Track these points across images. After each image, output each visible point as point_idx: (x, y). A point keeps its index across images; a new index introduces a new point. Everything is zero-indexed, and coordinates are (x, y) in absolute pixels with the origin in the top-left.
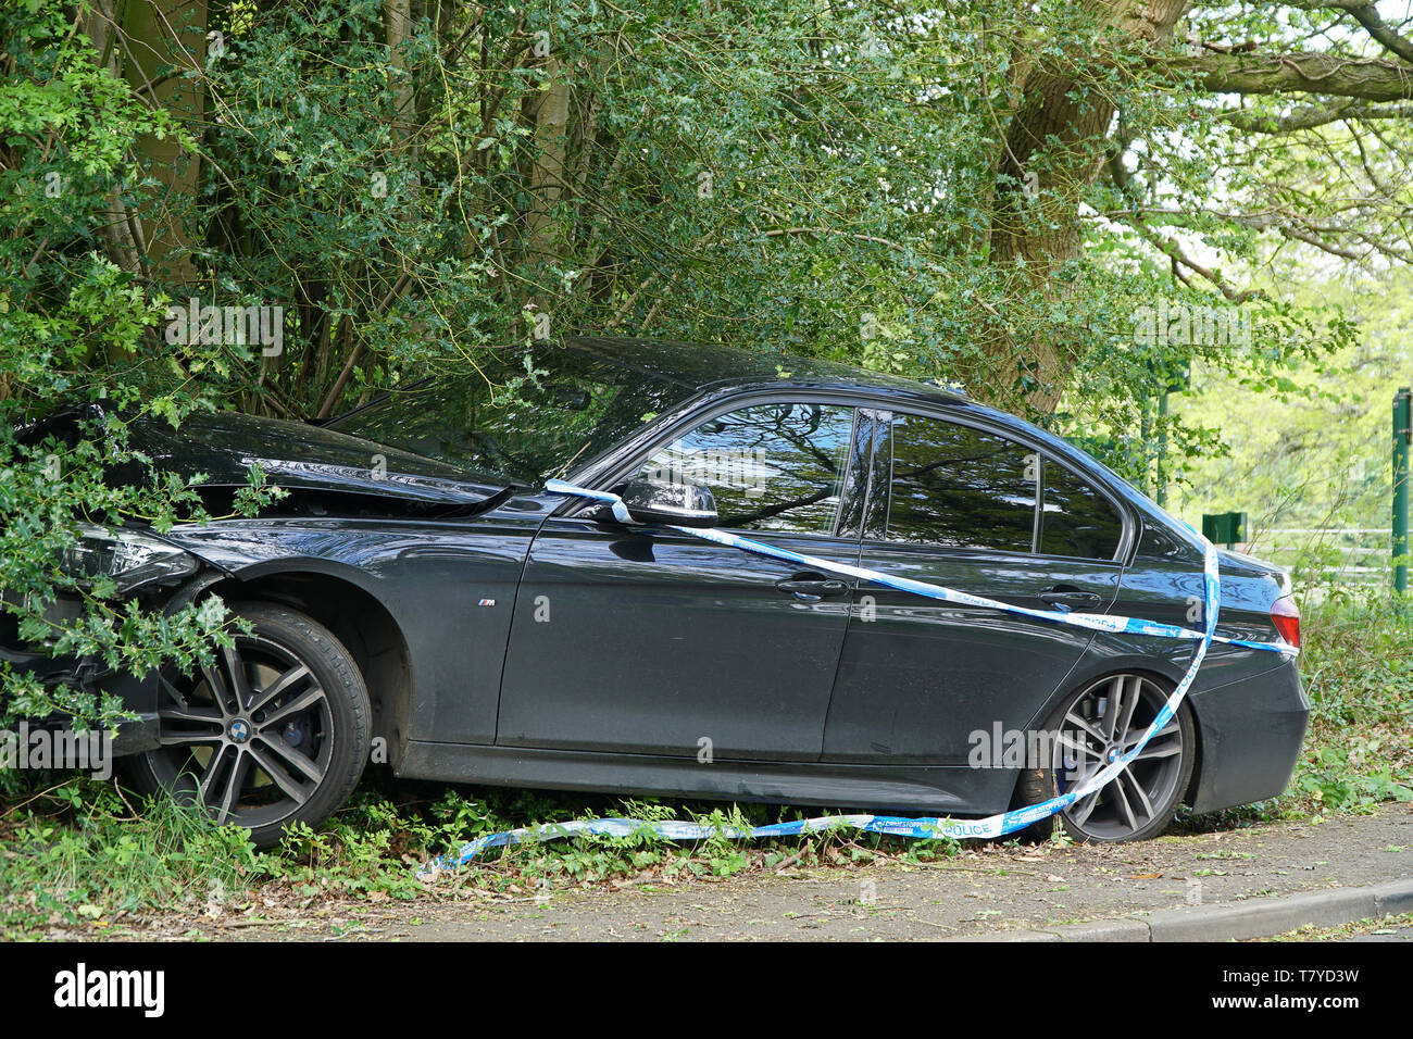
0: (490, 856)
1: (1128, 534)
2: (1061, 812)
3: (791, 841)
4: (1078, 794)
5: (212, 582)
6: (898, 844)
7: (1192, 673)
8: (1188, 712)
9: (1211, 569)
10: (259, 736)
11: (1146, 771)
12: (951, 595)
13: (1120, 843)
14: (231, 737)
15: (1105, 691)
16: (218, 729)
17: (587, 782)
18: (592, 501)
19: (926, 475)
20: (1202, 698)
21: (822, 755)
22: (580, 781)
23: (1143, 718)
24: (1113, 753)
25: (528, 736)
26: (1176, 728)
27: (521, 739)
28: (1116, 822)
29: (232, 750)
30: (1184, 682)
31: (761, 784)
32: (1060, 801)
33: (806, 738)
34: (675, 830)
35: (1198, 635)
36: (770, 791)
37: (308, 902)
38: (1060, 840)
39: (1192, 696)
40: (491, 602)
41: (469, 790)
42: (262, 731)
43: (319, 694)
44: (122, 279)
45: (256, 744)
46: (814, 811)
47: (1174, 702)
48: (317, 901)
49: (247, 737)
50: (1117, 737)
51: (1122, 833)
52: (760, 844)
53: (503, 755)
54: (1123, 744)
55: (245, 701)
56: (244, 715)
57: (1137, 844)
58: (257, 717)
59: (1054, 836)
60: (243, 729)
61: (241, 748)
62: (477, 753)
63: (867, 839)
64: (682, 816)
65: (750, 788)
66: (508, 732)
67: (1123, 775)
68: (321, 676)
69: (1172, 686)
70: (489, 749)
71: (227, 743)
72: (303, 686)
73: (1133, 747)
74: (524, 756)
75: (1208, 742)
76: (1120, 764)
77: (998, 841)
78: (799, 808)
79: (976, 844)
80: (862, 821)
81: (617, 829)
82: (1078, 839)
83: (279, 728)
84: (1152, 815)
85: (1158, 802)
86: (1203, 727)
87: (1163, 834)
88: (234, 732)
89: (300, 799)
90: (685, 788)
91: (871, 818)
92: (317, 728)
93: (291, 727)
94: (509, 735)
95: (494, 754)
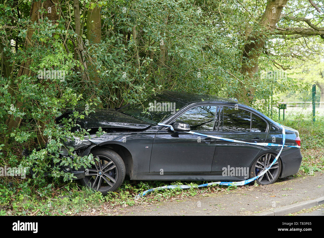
0: (149, 193)
1: (268, 127)
2: (256, 179)
3: (206, 187)
4: (259, 176)
5: (94, 146)
6: (226, 187)
7: (280, 152)
8: (280, 159)
9: (284, 132)
11: (272, 171)
12: (235, 141)
13: (267, 185)
14: (99, 174)
15: (264, 156)
16: (96, 173)
17: (167, 179)
18: (167, 127)
19: (230, 116)
20: (283, 157)
21: (211, 172)
22: (165, 179)
23: (271, 161)
24: (266, 168)
26: (278, 163)
27: (154, 172)
28: (266, 180)
29: (99, 177)
30: (279, 154)
31: (199, 178)
32: (256, 178)
33: (208, 168)
34: (184, 187)
35: (281, 145)
36: (202, 179)
37: (113, 207)
38: (256, 185)
39: (281, 157)
40: (148, 147)
41: (144, 182)
42: (104, 173)
43: (115, 166)
44: (72, 92)
45: (103, 175)
46: (210, 182)
47: (277, 158)
48: (114, 207)
49: (102, 174)
50: (267, 165)
51: (268, 182)
52: (200, 188)
53: (151, 175)
54: (267, 166)
55: (101, 168)
56: (101, 170)
57: (270, 185)
58: (104, 171)
59: (255, 184)
60: (101, 173)
61: (101, 176)
62: (146, 175)
63: (220, 186)
64: (184, 184)
65: (198, 178)
67: (268, 172)
68: (115, 163)
69: (276, 155)
70: (148, 174)
71: (98, 175)
72: (112, 165)
74: (155, 175)
75: (284, 165)
76: (267, 170)
77: (245, 185)
78: (207, 181)
79: (240, 186)
80: (219, 183)
81: (172, 187)
82: (259, 184)
83: (108, 173)
84: (273, 179)
85: (274, 177)
86: (283, 163)
87: (275, 182)
88: (99, 173)
89: (112, 186)
90: (185, 179)
91: (220, 182)
92: (115, 172)
93: (110, 172)
94: (152, 171)
95: (149, 175)
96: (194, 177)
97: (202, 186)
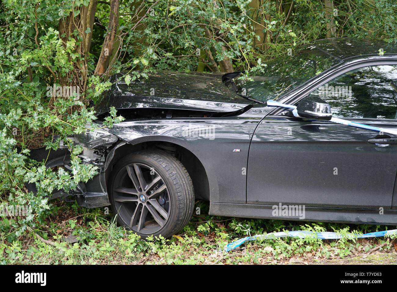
5: (121, 145)
10: (149, 201)
14: (140, 200)
16: (136, 197)
21: (392, 207)
25: (260, 200)
27: (257, 201)
29: (141, 204)
31: (365, 218)
36: (370, 221)
40: (239, 150)
42: (150, 199)
43: (165, 186)
45: (148, 203)
49: (145, 201)
53: (251, 207)
55: (144, 187)
56: (144, 193)
58: (148, 193)
60: (144, 198)
61: (144, 205)
62: (240, 206)
64: (329, 230)
65: (361, 220)
66: (251, 199)
70: (245, 205)
71: (139, 202)
74: (261, 208)
78: (385, 226)
88: (141, 199)
89: (162, 225)
93: (160, 197)
94: (252, 199)
95: (247, 207)
96: (352, 217)
97: (372, 236)
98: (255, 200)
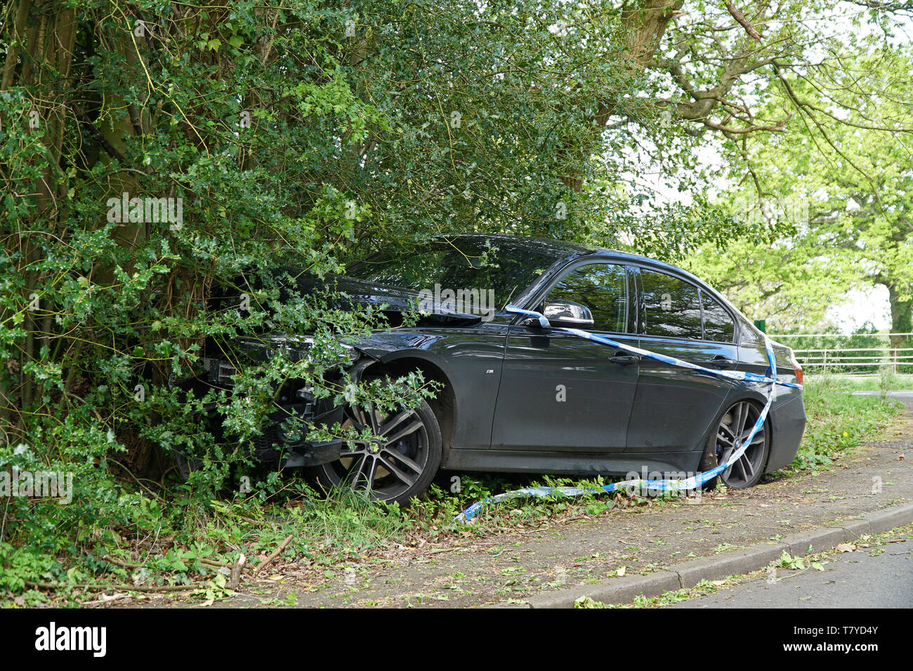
2: (719, 474)
3: (612, 494)
4: (724, 465)
5: (367, 365)
8: (769, 421)
10: (386, 450)
11: (751, 452)
13: (742, 489)
14: (369, 451)
16: (362, 447)
18: (527, 316)
21: (625, 448)
22: (525, 467)
23: (749, 425)
24: (738, 444)
25: (505, 443)
26: (764, 428)
27: (501, 445)
28: (737, 479)
30: (767, 404)
31: (598, 466)
32: (719, 469)
33: (619, 440)
34: (569, 492)
38: (721, 488)
39: (771, 412)
40: (492, 371)
42: (387, 447)
43: (421, 424)
45: (383, 454)
47: (763, 415)
49: (379, 451)
50: (739, 434)
51: (742, 484)
52: (602, 496)
53: (493, 454)
54: (742, 438)
59: (718, 487)
61: (375, 457)
62: (481, 454)
64: (568, 484)
65: (595, 468)
66: (496, 442)
67: (742, 457)
68: (421, 415)
69: (762, 407)
70: (488, 451)
71: (367, 454)
72: (411, 421)
73: (745, 440)
75: (775, 435)
76: (741, 451)
78: (612, 476)
81: (540, 492)
82: (729, 487)
83: (394, 446)
84: (753, 474)
85: (755, 468)
86: (773, 431)
87: (759, 483)
89: (410, 483)
90: (568, 469)
93: (401, 444)
94: (496, 444)
95: (489, 454)
96: (585, 465)
98: (500, 443)
